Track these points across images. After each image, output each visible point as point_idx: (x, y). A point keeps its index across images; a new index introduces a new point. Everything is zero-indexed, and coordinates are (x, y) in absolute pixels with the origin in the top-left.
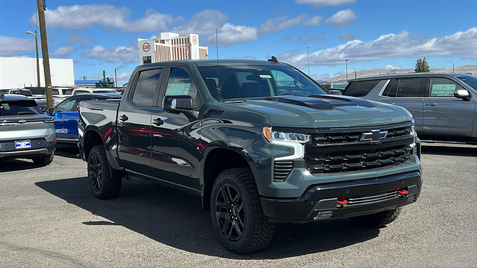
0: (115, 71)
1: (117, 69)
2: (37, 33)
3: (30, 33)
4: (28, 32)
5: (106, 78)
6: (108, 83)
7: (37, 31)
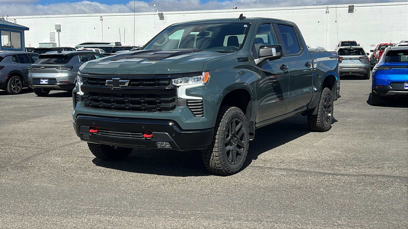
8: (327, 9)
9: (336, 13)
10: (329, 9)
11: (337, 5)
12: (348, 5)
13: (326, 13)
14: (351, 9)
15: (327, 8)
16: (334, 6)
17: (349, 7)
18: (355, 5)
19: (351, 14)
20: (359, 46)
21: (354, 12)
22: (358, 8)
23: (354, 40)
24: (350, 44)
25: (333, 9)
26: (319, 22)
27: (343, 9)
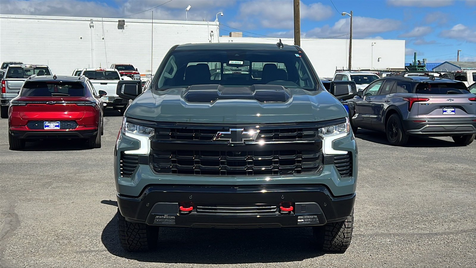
0: (457, 52)
1: (460, 51)
2: (352, 14)
3: (345, 14)
4: (344, 13)
5: (417, 61)
6: (418, 66)
7: (352, 12)
8: (91, 23)
9: (103, 28)
10: (93, 23)
11: (103, 19)
12: (117, 20)
13: (91, 28)
14: (121, 24)
15: (92, 21)
16: (100, 19)
17: (119, 21)
18: (126, 20)
19: (121, 31)
20: (137, 71)
21: (125, 28)
22: (129, 24)
23: (131, 64)
24: (124, 68)
25: (98, 23)
26: (81, 38)
27: (112, 24)
